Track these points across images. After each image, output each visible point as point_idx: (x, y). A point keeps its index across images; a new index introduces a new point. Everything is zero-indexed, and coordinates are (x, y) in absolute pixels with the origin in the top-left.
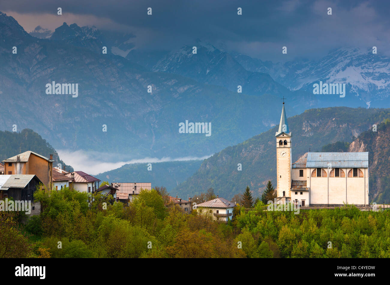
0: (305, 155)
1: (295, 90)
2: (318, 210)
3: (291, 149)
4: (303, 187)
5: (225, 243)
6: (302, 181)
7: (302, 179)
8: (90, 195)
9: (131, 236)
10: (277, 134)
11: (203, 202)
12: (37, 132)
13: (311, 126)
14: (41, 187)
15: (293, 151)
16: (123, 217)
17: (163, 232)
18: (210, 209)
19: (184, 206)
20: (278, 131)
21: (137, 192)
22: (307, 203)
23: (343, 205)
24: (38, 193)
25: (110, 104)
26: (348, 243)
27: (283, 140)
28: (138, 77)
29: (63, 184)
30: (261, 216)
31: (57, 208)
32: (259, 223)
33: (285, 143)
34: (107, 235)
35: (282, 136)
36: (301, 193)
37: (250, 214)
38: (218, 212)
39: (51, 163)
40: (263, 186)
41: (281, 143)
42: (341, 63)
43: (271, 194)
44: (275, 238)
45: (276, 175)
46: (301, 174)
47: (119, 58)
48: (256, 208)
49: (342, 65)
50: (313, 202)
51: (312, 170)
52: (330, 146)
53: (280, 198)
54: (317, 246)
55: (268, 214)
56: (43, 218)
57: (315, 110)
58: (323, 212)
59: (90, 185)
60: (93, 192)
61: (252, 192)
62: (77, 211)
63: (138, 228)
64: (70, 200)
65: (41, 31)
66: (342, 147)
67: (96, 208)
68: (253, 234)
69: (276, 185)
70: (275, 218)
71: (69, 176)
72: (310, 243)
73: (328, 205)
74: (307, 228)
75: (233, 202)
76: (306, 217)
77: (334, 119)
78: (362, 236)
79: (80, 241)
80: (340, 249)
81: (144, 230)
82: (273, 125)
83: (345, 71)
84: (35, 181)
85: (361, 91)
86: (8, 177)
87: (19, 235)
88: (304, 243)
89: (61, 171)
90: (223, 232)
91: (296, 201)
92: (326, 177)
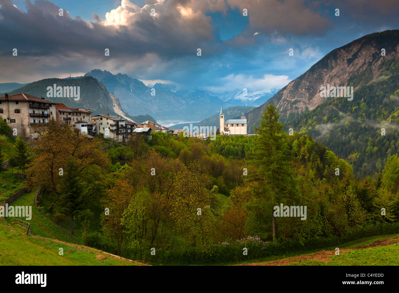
0: (228, 120)
1: (225, 101)
5: (205, 146)
7: (227, 127)
8: (166, 133)
9: (178, 145)
10: (220, 114)
13: (230, 112)
14: (152, 131)
15: (225, 119)
16: (176, 139)
17: (188, 143)
21: (180, 132)
22: (229, 134)
23: (239, 135)
24: (151, 133)
25: (171, 106)
26: (241, 146)
28: (179, 98)
29: (158, 130)
31: (157, 137)
33: (222, 117)
34: (171, 145)
36: (227, 131)
39: (155, 124)
41: (221, 117)
42: (238, 93)
43: (219, 132)
44: (220, 144)
45: (220, 126)
46: (227, 126)
47: (173, 93)
51: (230, 125)
52: (235, 117)
53: (221, 133)
54: (232, 146)
56: (153, 140)
57: (231, 107)
58: (233, 137)
59: (166, 130)
62: (163, 138)
63: (180, 142)
64: (160, 135)
65: (150, 85)
66: (239, 118)
67: (168, 137)
69: (220, 129)
70: (220, 139)
71: (160, 128)
72: (230, 145)
73: (235, 135)
76: (229, 138)
77: (236, 110)
78: (245, 143)
79: (164, 146)
80: (238, 147)
81: (182, 143)
82: (219, 112)
83: (240, 95)
84: (150, 130)
85: (244, 101)
86: (142, 128)
87: (146, 145)
88: (228, 146)
89: (157, 126)
90: (205, 143)
91: (226, 134)
92: (234, 126)
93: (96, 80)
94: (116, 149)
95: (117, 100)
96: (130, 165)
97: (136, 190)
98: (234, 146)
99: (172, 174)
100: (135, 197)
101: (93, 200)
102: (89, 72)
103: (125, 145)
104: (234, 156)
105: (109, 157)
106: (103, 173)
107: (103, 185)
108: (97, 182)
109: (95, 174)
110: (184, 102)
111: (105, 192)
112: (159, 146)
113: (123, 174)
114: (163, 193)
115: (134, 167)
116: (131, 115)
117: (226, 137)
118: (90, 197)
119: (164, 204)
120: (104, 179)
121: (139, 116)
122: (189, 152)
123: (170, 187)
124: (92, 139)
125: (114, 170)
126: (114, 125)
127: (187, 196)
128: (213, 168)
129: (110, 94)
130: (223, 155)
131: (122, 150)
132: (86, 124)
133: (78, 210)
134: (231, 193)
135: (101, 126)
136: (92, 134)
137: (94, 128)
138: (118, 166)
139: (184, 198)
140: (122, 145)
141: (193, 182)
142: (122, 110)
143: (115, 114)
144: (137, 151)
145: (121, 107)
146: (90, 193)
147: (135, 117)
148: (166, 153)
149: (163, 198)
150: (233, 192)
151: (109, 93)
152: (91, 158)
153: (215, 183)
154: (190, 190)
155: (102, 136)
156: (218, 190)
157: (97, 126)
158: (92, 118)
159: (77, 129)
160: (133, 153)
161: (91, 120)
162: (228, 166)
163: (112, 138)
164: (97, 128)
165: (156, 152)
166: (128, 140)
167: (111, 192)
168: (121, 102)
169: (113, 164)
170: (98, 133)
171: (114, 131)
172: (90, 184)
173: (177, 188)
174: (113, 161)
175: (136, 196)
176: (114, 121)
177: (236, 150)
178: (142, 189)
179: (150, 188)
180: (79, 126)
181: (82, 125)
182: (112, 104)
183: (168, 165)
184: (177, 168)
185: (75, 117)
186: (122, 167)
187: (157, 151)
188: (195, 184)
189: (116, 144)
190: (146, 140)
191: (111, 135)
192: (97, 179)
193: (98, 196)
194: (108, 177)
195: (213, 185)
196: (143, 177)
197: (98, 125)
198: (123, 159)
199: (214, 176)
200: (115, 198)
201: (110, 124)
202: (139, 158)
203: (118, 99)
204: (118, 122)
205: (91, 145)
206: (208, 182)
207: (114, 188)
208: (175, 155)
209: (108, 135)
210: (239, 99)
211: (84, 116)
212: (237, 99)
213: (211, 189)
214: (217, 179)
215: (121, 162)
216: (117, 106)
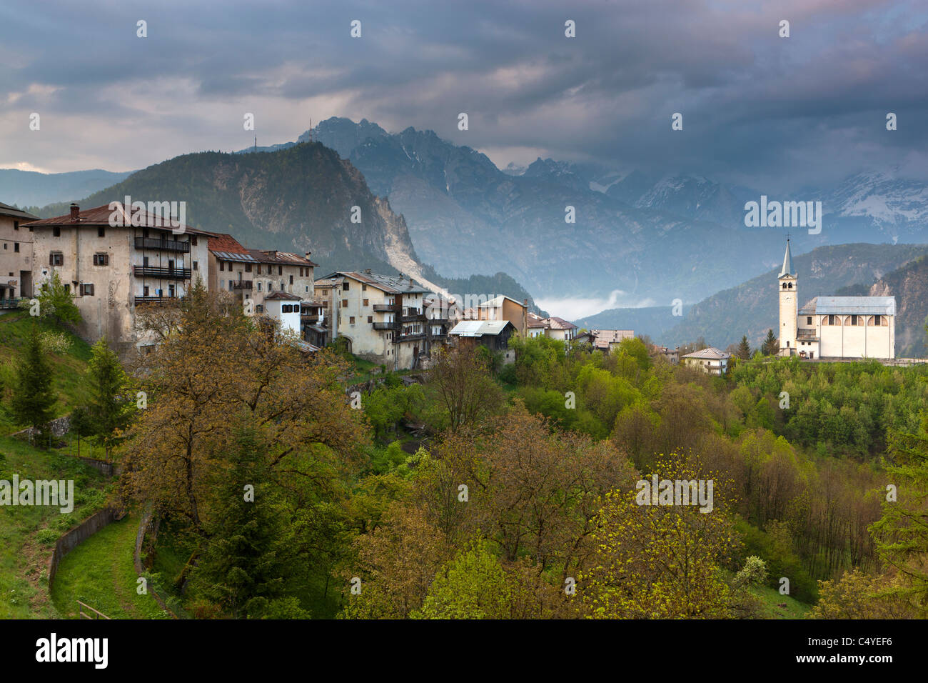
0: (815, 299)
2: (829, 363)
3: (797, 293)
4: (812, 336)
5: (717, 398)
6: (810, 330)
7: (810, 327)
8: (567, 342)
9: (611, 388)
10: (780, 275)
11: (693, 352)
12: (510, 275)
13: (822, 266)
14: (516, 334)
15: (799, 295)
16: (602, 367)
17: (647, 384)
18: (700, 360)
19: (671, 356)
20: (781, 272)
21: (618, 340)
22: (816, 356)
23: (861, 358)
24: (513, 340)
25: (588, 244)
26: (867, 403)
27: (787, 282)
28: (619, 214)
29: (539, 331)
30: (760, 369)
31: (532, 356)
32: (757, 377)
33: (790, 286)
34: (585, 386)
35: (786, 278)
36: (809, 344)
37: (747, 366)
38: (709, 363)
39: (526, 308)
40: (763, 335)
41: (784, 286)
42: (860, 191)
43: (773, 344)
44: (777, 394)
45: (778, 323)
46: (810, 322)
47: (597, 193)
48: (754, 360)
49: (862, 193)
50: (823, 355)
51: (823, 317)
52: (845, 288)
53: (784, 349)
54: (829, 406)
55: (768, 366)
56: (517, 366)
57: (828, 247)
58: (836, 365)
59: (567, 332)
60: (570, 340)
61: (749, 342)
62: (554, 360)
63: (620, 379)
64: (546, 347)
65: (514, 168)
66: (861, 291)
67: (573, 357)
68: (750, 389)
69: (778, 334)
70: (777, 371)
71: (545, 322)
72: (819, 401)
73: (843, 358)
74: (816, 384)
75: (727, 352)
76: (815, 371)
77: (850, 258)
78: (886, 395)
79: (557, 391)
80: (857, 409)
81: (626, 382)
82: (775, 266)
83: (866, 201)
84: (509, 328)
85: (886, 224)
86: (481, 323)
87: (493, 384)
88: (812, 401)
89: (536, 317)
90: (716, 385)
91: (803, 353)
92: (840, 325)
93: (332, 155)
94: (390, 393)
95: (398, 220)
96: (434, 454)
97: (452, 547)
98: (838, 405)
99: (584, 498)
100: (448, 570)
101: (310, 568)
102: (312, 128)
103: (419, 379)
104: (836, 444)
105: (366, 418)
106: (344, 475)
107: (344, 519)
108: (323, 506)
109: (318, 476)
110: (637, 227)
111: (350, 542)
112: (541, 390)
113: (411, 485)
114: (549, 568)
115: (447, 463)
116: (444, 275)
117: (805, 366)
118: (302, 555)
119: (552, 608)
120: (348, 498)
121: (473, 277)
122: (652, 416)
123: (576, 547)
124: (313, 354)
125: (380, 468)
126: (386, 308)
127: (640, 586)
128: (748, 487)
129: (378, 202)
130: (788, 435)
131: (410, 398)
132: (298, 303)
133: (261, 597)
134: (821, 592)
135: (342, 310)
136: (315, 337)
137: (321, 318)
138: (393, 452)
139: (629, 594)
140: (411, 380)
141: (665, 534)
142: (414, 257)
143: (392, 271)
144: (460, 402)
145: (412, 246)
146: (299, 542)
147: (459, 280)
148: (564, 415)
149: (548, 587)
150: (831, 590)
151: (373, 198)
152: (307, 420)
153: (755, 548)
154: (652, 566)
155: (347, 345)
156: (765, 574)
157: (331, 310)
158: (317, 283)
159: (268, 319)
160: (447, 412)
161: (313, 290)
162: (812, 483)
163: (379, 353)
164: (331, 319)
165: (526, 411)
166: (431, 364)
167: (369, 544)
168: (413, 229)
169: (378, 447)
170: (334, 336)
171: (385, 329)
172: (302, 510)
173: (604, 551)
174: (379, 433)
175: (454, 568)
176: (387, 294)
177: (847, 419)
178: (476, 544)
179: (503, 542)
180: (274, 309)
181: (283, 306)
182: (383, 237)
183: (570, 462)
184: (604, 477)
185: (265, 281)
186: (409, 459)
187: (532, 407)
188: (674, 544)
189: (391, 378)
190: (494, 365)
191: (376, 345)
192: (323, 495)
193: (325, 555)
194: (359, 489)
195: (747, 553)
196: (480, 500)
197: (334, 309)
198: (412, 429)
199: (749, 520)
200: (380, 568)
201: (375, 306)
202: (466, 430)
203: (402, 215)
204: (398, 297)
205: (309, 375)
206: (726, 541)
207: (378, 530)
208: (600, 424)
209: (367, 342)
210: (861, 214)
211: (291, 277)
212: (852, 215)
213: (736, 569)
214: (762, 533)
215: (404, 441)
216: (397, 242)
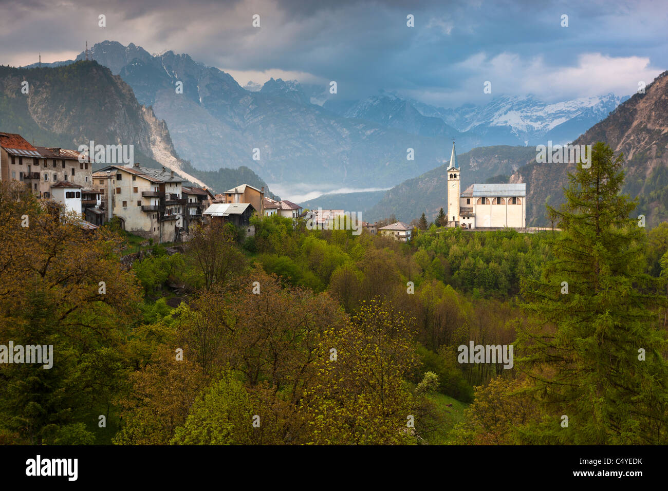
0: (472, 186)
1: (463, 131)
2: (482, 232)
3: (460, 181)
4: (470, 213)
5: (404, 259)
6: (469, 208)
7: (468, 206)
8: (294, 219)
9: (327, 253)
10: (448, 168)
11: (387, 225)
12: (251, 169)
13: (477, 162)
14: (255, 214)
15: (461, 183)
17: (354, 249)
18: (392, 231)
19: (371, 229)
20: (449, 166)
22: (473, 226)
23: (503, 228)
24: (253, 218)
25: (310, 145)
26: (507, 260)
27: (453, 174)
28: (332, 122)
29: (273, 211)
30: (434, 237)
31: (268, 230)
32: (432, 243)
33: (455, 176)
34: (308, 252)
35: (452, 170)
36: (468, 218)
37: (425, 235)
38: (398, 233)
39: (263, 193)
40: (436, 212)
41: (451, 176)
42: (503, 108)
43: (443, 219)
44: (446, 255)
45: (447, 203)
46: (468, 202)
47: (317, 107)
48: (430, 230)
49: (504, 109)
50: (477, 226)
51: (478, 199)
52: (493, 178)
53: (451, 222)
54: (481, 262)
55: (440, 235)
56: (257, 238)
57: (481, 148)
58: (486, 233)
59: (294, 212)
60: (297, 217)
61: (427, 217)
62: (284, 233)
63: (334, 246)
64: (278, 223)
65: (252, 85)
66: (503, 180)
67: (299, 230)
68: (428, 251)
69: (447, 211)
70: (446, 238)
71: (277, 204)
72: (475, 259)
73: (491, 228)
74: (473, 247)
75: (411, 225)
76: (472, 237)
77: (496, 156)
78: (519, 254)
79: (287, 257)
80: (500, 264)
81: (338, 248)
82: (445, 161)
83: (506, 115)
84: (250, 209)
85: (520, 132)
86: (228, 205)
87: (238, 252)
88: (470, 259)
89: (270, 200)
90: (403, 250)
91: (464, 224)
92: (489, 204)
93: (105, 71)
94: (156, 261)
95: (161, 125)
96: (193, 307)
97: (208, 377)
98: (488, 261)
99: (308, 335)
100: (204, 395)
101: (94, 399)
102: (89, 48)
103: (180, 250)
104: (486, 289)
105: (137, 281)
106: (121, 326)
107: (121, 360)
108: (104, 351)
109: (99, 327)
110: (346, 132)
111: (126, 377)
112: (275, 256)
113: (175, 331)
114: (282, 389)
115: (203, 313)
116: (198, 169)
117: (464, 234)
118: (87, 389)
119: (284, 418)
120: (124, 343)
121: (222, 170)
122: (357, 273)
123: (302, 372)
124: (92, 231)
125: (150, 319)
126: (152, 195)
127: (349, 398)
128: (426, 322)
129: (144, 110)
130: (453, 284)
131: (173, 264)
132: (79, 191)
133: (54, 424)
134: (476, 394)
135: (117, 196)
136: (94, 217)
137: (99, 202)
138: (160, 307)
139: (341, 404)
140: (173, 251)
141: (367, 359)
142: (174, 153)
143: (155, 164)
144: (213, 266)
145: (172, 145)
146: (84, 379)
147: (211, 173)
148: (292, 274)
149: (281, 403)
150: (482, 392)
151: (140, 107)
152: (89, 284)
153: (431, 366)
154: (358, 383)
155: (121, 224)
156: (438, 384)
157: (107, 196)
158: (95, 175)
159: (54, 204)
160: (202, 274)
161: (91, 180)
162: (469, 318)
163: (147, 229)
164: (107, 203)
165: (264, 272)
166: (189, 238)
167: (142, 378)
168: (172, 132)
169: (147, 302)
170: (110, 216)
171: (152, 211)
172: (86, 355)
173: (323, 374)
174: (148, 293)
175: (210, 393)
176: (152, 183)
177: (493, 271)
178: (226, 374)
179: (247, 371)
180: (59, 196)
181: (67, 193)
182: (149, 138)
183: (298, 309)
184: (323, 319)
185: (51, 172)
186: (173, 312)
187: (268, 269)
188: (373, 366)
189: (157, 249)
190: (239, 238)
191: (145, 223)
192: (103, 342)
193: (106, 389)
194: (132, 336)
195: (425, 369)
196: (229, 341)
197: (110, 195)
198: (174, 289)
199: (427, 346)
200: (150, 396)
201: (143, 193)
202: (217, 288)
203: (164, 122)
204: (162, 185)
205: (90, 248)
206: (410, 362)
207: (148, 367)
208: (319, 281)
209: (137, 221)
210: (504, 125)
211: (73, 170)
212: (498, 125)
213: (417, 381)
214: (436, 355)
215: (169, 298)
216: (160, 142)
